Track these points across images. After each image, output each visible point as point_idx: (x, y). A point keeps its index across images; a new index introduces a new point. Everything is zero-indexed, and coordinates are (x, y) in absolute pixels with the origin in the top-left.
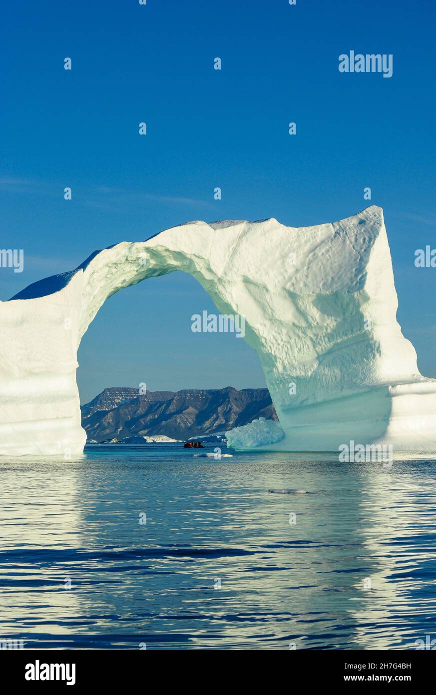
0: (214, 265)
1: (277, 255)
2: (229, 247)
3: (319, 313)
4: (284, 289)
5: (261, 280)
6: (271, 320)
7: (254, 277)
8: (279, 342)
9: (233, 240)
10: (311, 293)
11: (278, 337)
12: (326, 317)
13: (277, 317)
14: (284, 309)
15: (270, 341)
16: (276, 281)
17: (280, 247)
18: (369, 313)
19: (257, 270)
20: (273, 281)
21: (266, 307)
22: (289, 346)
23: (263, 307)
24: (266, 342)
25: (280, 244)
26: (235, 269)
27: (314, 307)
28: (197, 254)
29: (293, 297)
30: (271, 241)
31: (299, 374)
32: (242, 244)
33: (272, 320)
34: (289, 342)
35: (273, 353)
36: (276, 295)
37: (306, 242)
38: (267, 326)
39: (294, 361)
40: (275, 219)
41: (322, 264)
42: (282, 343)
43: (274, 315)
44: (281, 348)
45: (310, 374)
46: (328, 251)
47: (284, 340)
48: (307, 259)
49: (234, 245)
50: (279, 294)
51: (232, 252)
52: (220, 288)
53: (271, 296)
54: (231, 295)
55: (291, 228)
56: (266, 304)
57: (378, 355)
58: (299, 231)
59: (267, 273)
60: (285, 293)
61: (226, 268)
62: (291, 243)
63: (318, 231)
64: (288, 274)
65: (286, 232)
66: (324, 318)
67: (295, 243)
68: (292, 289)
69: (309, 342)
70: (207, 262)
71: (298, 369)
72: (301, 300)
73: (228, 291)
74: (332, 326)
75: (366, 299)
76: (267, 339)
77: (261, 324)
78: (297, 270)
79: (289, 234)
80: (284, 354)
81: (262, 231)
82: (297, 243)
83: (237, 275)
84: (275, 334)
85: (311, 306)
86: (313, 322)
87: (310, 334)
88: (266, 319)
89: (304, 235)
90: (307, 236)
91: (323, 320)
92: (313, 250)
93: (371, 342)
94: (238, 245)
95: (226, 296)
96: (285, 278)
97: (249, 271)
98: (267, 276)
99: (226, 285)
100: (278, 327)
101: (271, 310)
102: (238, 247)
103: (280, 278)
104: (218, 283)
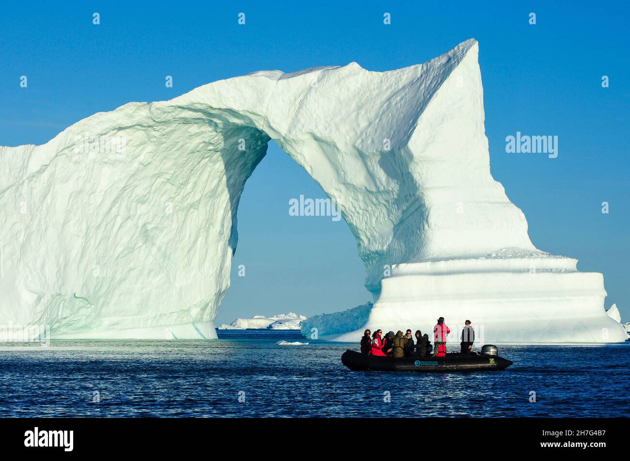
0: (274, 122)
1: (353, 106)
2: (295, 100)
3: (386, 175)
4: (354, 146)
5: (329, 137)
6: (344, 184)
7: (321, 134)
8: (358, 209)
9: (302, 92)
10: (375, 151)
11: (356, 204)
12: (390, 179)
13: (348, 180)
14: (356, 171)
15: (349, 209)
16: (348, 138)
17: (358, 96)
18: (419, 173)
19: (327, 125)
20: (343, 139)
21: (339, 169)
22: (368, 215)
23: (337, 168)
24: (346, 210)
25: (359, 93)
26: (300, 126)
27: (381, 169)
28: (250, 111)
29: (362, 155)
30: (348, 90)
31: (377, 248)
32: (310, 95)
33: (347, 185)
34: (367, 210)
35: (354, 224)
36: (348, 154)
37: (387, 89)
38: (342, 191)
39: (375, 232)
40: (356, 63)
41: (392, 115)
42: (361, 212)
43: (346, 178)
44: (361, 217)
45: (385, 248)
46: (402, 99)
47: (362, 208)
48: (381, 110)
49: (301, 97)
50: (351, 153)
51: (298, 106)
52: (289, 149)
53: (343, 156)
54: (304, 156)
55: (374, 73)
56: (339, 165)
57: (426, 226)
58: (384, 75)
59: (337, 129)
60: (356, 151)
61: (292, 124)
62: (370, 91)
63: (404, 75)
64: (360, 129)
65: (367, 78)
66: (389, 180)
67: (375, 90)
68: (360, 147)
69: (384, 210)
70: (266, 119)
71: (377, 242)
72: (368, 159)
73: (299, 151)
74: (396, 191)
75: (411, 157)
76: (346, 207)
77: (336, 189)
78: (370, 123)
79: (371, 80)
80: (364, 223)
81: (337, 78)
82: (377, 91)
83: (302, 132)
84: (353, 201)
85: (379, 167)
86: (380, 186)
87: (382, 200)
88: (341, 183)
89: (388, 80)
90: (390, 82)
91: (388, 183)
92: (389, 99)
93: (424, 209)
94: (306, 97)
95: (297, 157)
96: (357, 133)
97: (317, 127)
98: (338, 133)
99: (293, 144)
100: (354, 192)
101: (343, 173)
102: (305, 101)
103: (352, 134)
104: (285, 143)
